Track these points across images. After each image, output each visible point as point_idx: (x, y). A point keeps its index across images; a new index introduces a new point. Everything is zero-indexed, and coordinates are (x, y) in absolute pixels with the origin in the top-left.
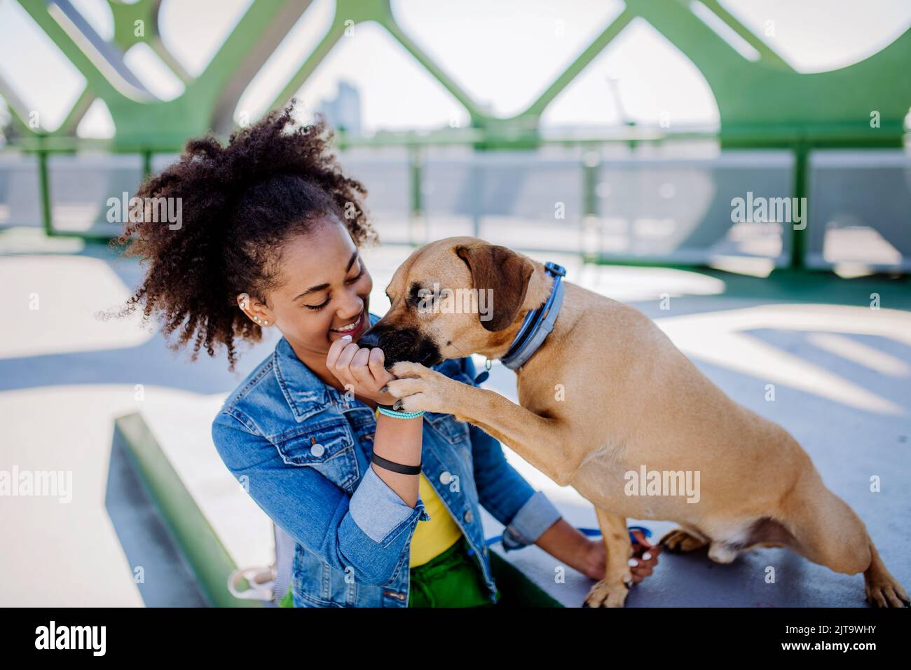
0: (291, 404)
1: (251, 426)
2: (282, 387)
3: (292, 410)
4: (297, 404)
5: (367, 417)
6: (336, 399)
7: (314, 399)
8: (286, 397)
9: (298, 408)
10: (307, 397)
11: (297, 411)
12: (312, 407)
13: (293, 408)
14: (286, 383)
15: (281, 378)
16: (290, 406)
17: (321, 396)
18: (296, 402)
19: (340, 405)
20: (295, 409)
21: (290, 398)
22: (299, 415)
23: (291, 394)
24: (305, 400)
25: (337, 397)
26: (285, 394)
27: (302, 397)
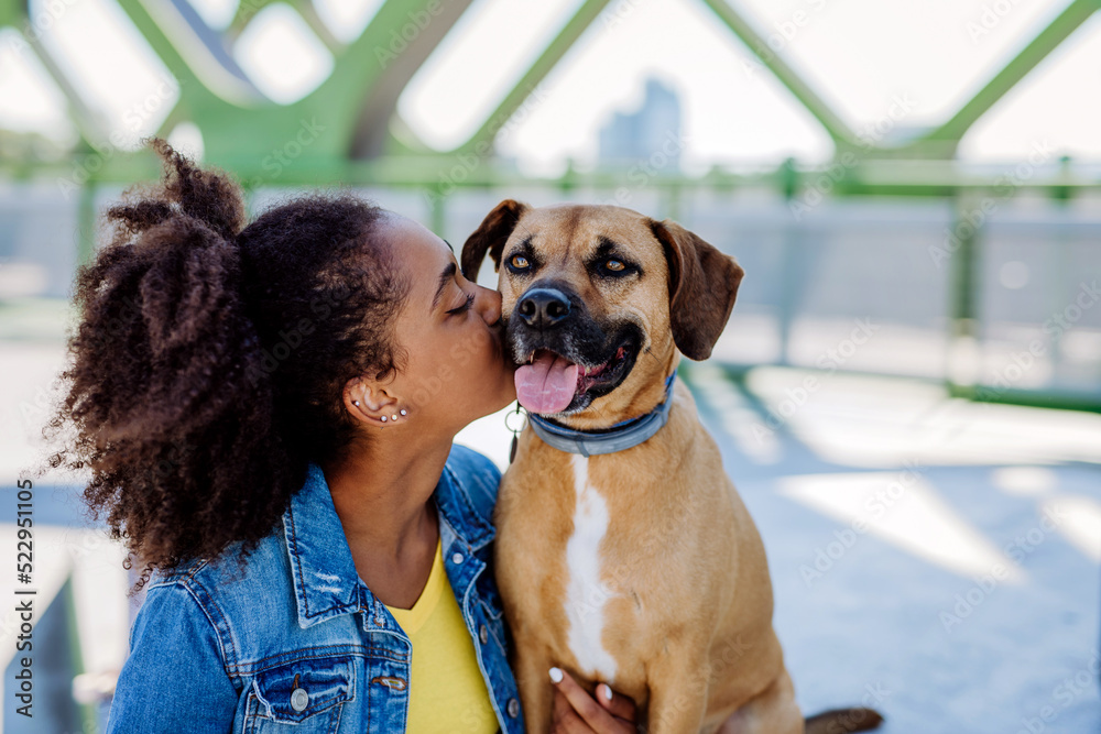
0: (299, 587)
1: (222, 633)
2: (289, 549)
3: (298, 601)
4: (308, 591)
5: (399, 651)
6: (367, 605)
7: (336, 590)
8: (294, 571)
9: (309, 601)
10: (326, 582)
11: (306, 606)
12: (330, 606)
13: (301, 597)
14: (299, 543)
15: (293, 531)
16: (296, 590)
17: (347, 589)
18: (307, 586)
19: (371, 616)
20: (303, 600)
21: (300, 575)
22: (308, 617)
23: (304, 570)
24: (324, 589)
25: (370, 602)
26: (293, 565)
27: (320, 582)
